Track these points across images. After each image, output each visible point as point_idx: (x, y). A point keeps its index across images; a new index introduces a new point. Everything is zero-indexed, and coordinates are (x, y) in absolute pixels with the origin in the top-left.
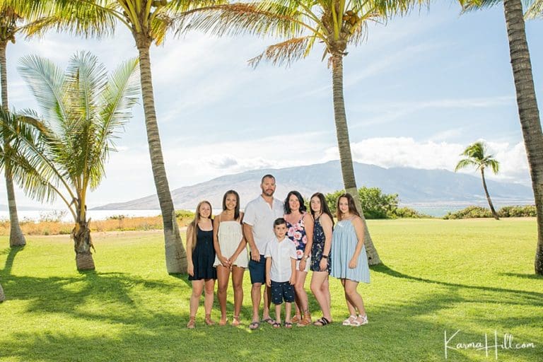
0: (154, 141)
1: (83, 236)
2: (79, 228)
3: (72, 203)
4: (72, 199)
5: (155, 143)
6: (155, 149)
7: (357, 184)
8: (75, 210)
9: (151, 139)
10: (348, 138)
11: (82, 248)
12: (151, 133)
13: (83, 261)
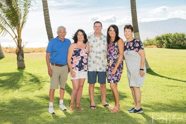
0: (46, 10)
1: (20, 53)
2: (18, 49)
3: (15, 38)
4: (15, 36)
5: (46, 11)
6: (46, 14)
7: (139, 30)
8: (17, 41)
9: (44, 9)
10: (136, 8)
11: (20, 58)
12: (45, 6)
13: (20, 64)
